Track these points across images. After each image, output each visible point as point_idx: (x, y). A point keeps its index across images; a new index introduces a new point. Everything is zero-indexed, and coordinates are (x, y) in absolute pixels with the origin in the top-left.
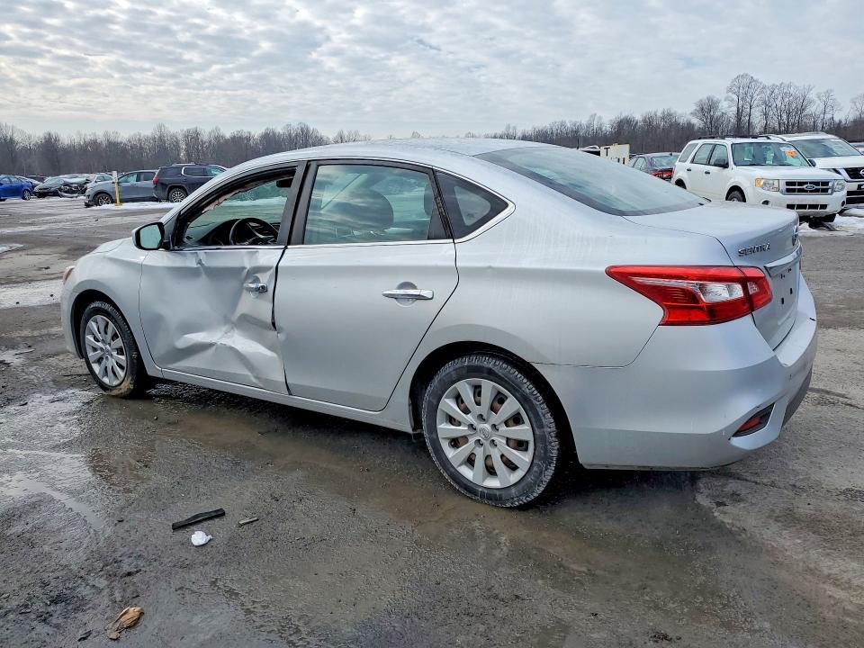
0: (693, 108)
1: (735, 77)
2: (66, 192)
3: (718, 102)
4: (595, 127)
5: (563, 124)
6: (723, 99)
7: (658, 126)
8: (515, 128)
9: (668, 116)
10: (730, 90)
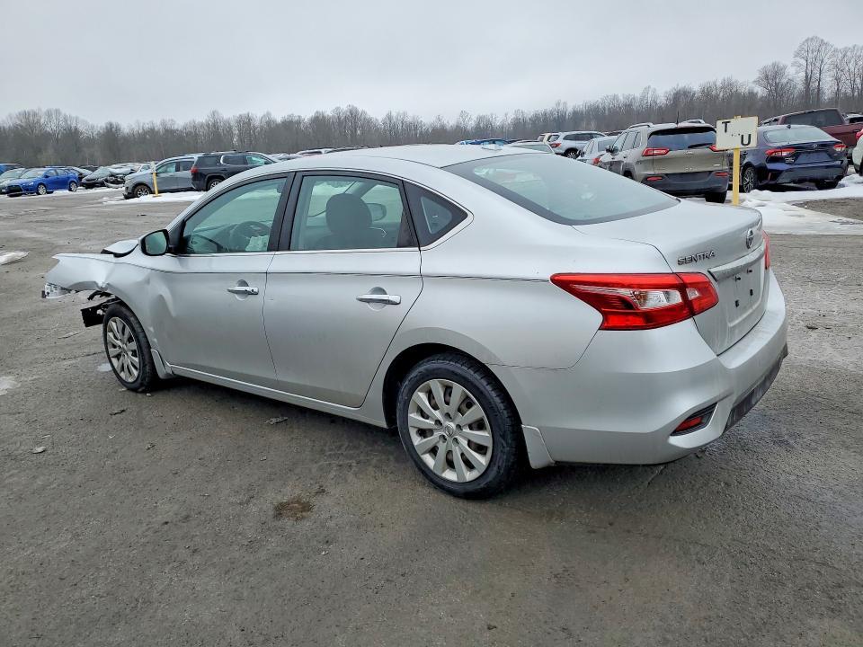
0: (756, 75)
1: (804, 40)
2: (112, 183)
3: (785, 67)
4: (650, 99)
5: (615, 97)
6: (790, 66)
7: (717, 96)
8: (565, 103)
9: (728, 85)
10: (797, 55)
